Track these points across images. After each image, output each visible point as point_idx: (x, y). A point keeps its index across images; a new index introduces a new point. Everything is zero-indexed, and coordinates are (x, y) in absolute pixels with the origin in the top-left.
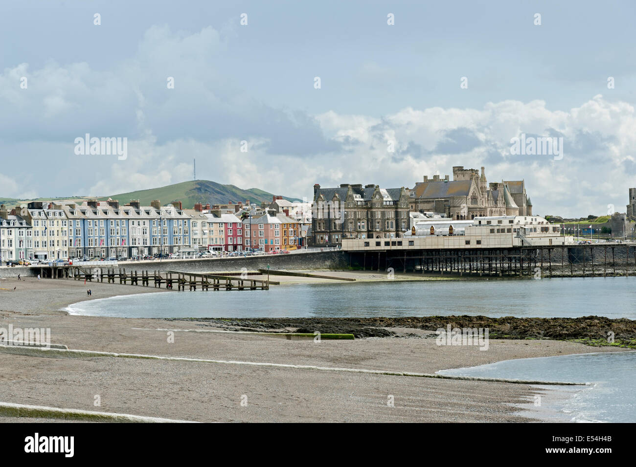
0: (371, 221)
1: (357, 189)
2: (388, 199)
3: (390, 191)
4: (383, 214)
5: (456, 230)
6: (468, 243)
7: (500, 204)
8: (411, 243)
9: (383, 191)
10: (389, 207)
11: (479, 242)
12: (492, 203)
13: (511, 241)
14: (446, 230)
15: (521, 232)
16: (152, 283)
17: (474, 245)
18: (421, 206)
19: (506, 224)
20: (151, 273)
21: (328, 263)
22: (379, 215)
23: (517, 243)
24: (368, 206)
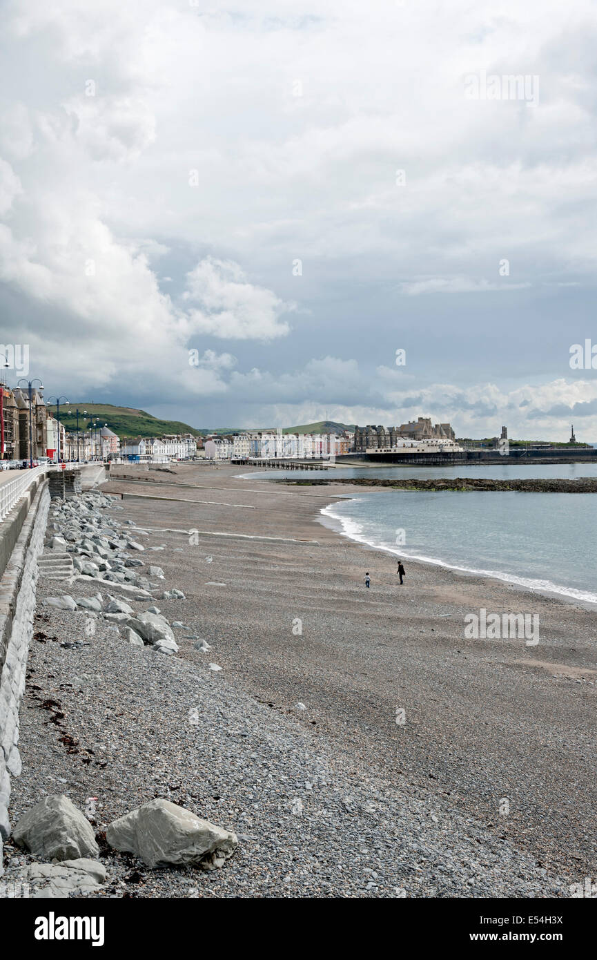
0: (379, 441)
1: (374, 427)
2: (387, 432)
3: (389, 429)
4: (385, 438)
5: (414, 445)
6: (418, 450)
7: (438, 434)
8: (395, 451)
9: (385, 428)
10: (388, 435)
11: (423, 450)
12: (434, 433)
13: (436, 450)
14: (410, 445)
15: (441, 446)
16: (280, 467)
17: (420, 452)
18: (403, 435)
19: (434, 442)
20: (280, 463)
21: (360, 459)
22: (383, 439)
23: (439, 451)
24: (378, 435)
